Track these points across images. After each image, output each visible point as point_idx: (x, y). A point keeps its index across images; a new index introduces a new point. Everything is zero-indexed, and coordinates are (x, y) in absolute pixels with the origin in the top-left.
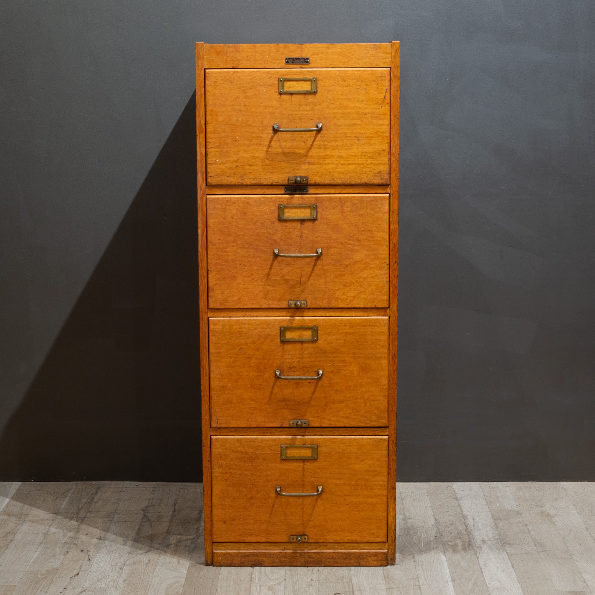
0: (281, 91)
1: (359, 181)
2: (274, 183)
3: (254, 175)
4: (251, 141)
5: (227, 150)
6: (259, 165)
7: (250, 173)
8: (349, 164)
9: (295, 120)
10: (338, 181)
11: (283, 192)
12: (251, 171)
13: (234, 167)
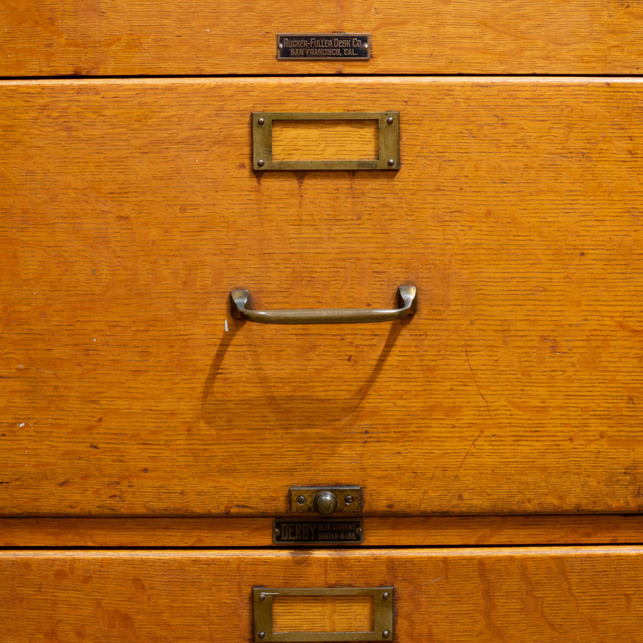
0: (260, 165)
1: (555, 502)
2: (234, 510)
3: (159, 478)
4: (145, 354)
5: (56, 388)
6: (178, 442)
7: (146, 470)
8: (517, 439)
9: (313, 275)
10: (475, 502)
11: (268, 541)
12: (149, 465)
13: (84, 449)
